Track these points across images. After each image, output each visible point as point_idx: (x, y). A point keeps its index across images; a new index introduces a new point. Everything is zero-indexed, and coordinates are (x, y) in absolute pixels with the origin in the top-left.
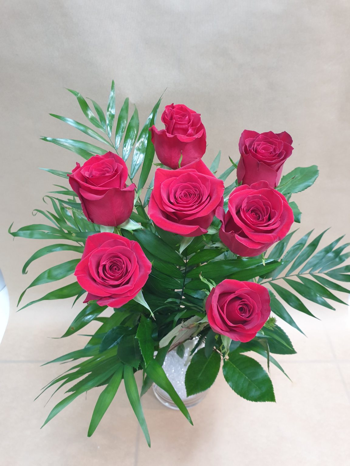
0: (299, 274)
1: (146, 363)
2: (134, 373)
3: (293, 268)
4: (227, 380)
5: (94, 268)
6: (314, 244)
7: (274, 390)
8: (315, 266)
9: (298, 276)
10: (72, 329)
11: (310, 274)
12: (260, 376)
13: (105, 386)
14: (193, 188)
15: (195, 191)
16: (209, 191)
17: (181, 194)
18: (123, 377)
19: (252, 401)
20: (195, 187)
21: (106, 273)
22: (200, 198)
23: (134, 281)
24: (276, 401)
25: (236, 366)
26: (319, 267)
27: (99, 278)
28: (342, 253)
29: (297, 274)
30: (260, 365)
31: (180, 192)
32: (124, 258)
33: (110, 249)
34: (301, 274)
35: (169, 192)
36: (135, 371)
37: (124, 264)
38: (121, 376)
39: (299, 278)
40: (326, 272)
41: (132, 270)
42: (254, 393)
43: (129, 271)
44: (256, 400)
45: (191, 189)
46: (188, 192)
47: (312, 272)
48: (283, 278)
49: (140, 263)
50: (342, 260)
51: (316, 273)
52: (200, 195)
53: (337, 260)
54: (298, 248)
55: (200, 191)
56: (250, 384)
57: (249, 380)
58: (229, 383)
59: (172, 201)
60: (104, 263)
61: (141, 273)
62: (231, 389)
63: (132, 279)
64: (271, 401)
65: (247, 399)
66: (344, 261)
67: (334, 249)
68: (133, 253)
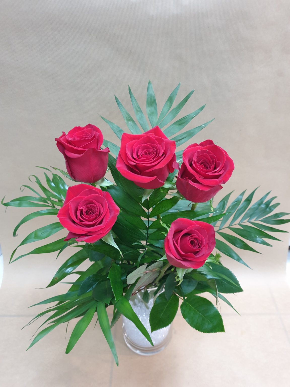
0: (239, 223)
1: (116, 298)
2: (106, 307)
3: (235, 219)
4: (185, 317)
5: (73, 212)
6: (249, 200)
7: (223, 322)
8: (251, 216)
9: (239, 224)
10: (55, 279)
11: (249, 222)
12: (212, 312)
13: (81, 317)
14: (152, 148)
15: (154, 150)
16: (164, 149)
17: (142, 153)
18: (96, 311)
19: (205, 332)
20: (153, 147)
21: (83, 216)
22: (157, 155)
23: (106, 221)
24: (225, 331)
25: (192, 306)
26: (255, 216)
27: (77, 220)
28: (271, 205)
29: (238, 223)
30: (211, 303)
31: (142, 151)
32: (97, 204)
33: (86, 197)
34: (242, 223)
35: (132, 151)
36: (106, 306)
37: (97, 208)
38: (95, 310)
39: (240, 226)
40: (260, 219)
41: (103, 213)
42: (208, 326)
43: (101, 213)
44: (209, 332)
45: (151, 148)
46: (148, 151)
47: (250, 221)
48: (228, 227)
49: (110, 208)
50: (271, 211)
51: (253, 220)
52: (158, 152)
53: (268, 209)
54: (236, 204)
55: (157, 150)
56: (203, 319)
57: (203, 316)
58: (186, 320)
59: (135, 157)
60: (81, 208)
61: (112, 215)
62: (188, 324)
63: (104, 220)
64: (221, 332)
65: (201, 332)
66: (273, 210)
67: (264, 202)
68: (104, 199)
